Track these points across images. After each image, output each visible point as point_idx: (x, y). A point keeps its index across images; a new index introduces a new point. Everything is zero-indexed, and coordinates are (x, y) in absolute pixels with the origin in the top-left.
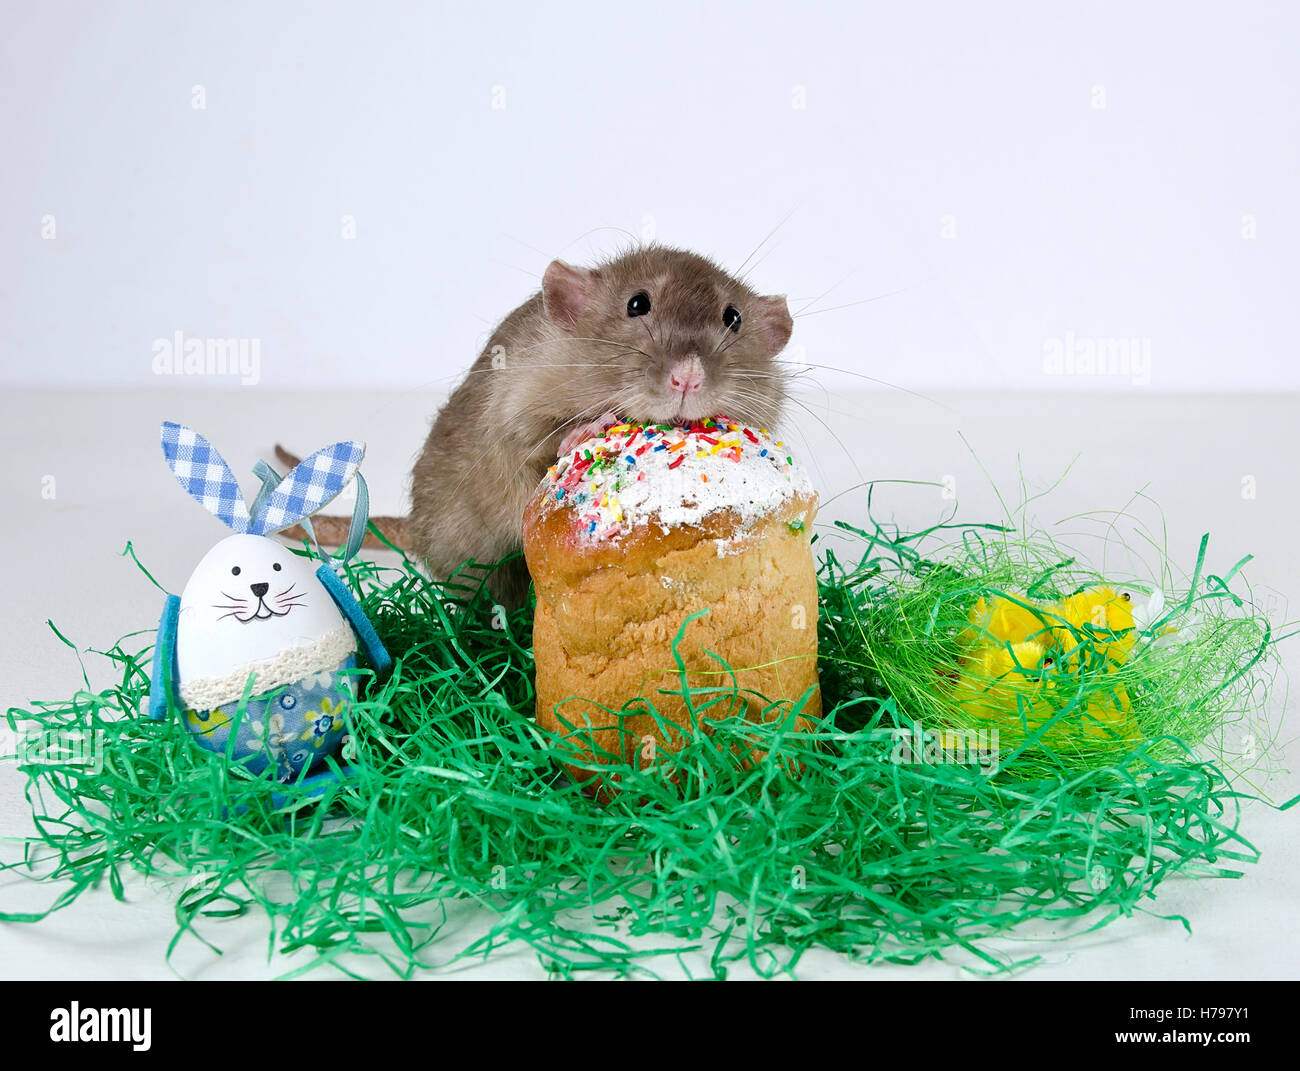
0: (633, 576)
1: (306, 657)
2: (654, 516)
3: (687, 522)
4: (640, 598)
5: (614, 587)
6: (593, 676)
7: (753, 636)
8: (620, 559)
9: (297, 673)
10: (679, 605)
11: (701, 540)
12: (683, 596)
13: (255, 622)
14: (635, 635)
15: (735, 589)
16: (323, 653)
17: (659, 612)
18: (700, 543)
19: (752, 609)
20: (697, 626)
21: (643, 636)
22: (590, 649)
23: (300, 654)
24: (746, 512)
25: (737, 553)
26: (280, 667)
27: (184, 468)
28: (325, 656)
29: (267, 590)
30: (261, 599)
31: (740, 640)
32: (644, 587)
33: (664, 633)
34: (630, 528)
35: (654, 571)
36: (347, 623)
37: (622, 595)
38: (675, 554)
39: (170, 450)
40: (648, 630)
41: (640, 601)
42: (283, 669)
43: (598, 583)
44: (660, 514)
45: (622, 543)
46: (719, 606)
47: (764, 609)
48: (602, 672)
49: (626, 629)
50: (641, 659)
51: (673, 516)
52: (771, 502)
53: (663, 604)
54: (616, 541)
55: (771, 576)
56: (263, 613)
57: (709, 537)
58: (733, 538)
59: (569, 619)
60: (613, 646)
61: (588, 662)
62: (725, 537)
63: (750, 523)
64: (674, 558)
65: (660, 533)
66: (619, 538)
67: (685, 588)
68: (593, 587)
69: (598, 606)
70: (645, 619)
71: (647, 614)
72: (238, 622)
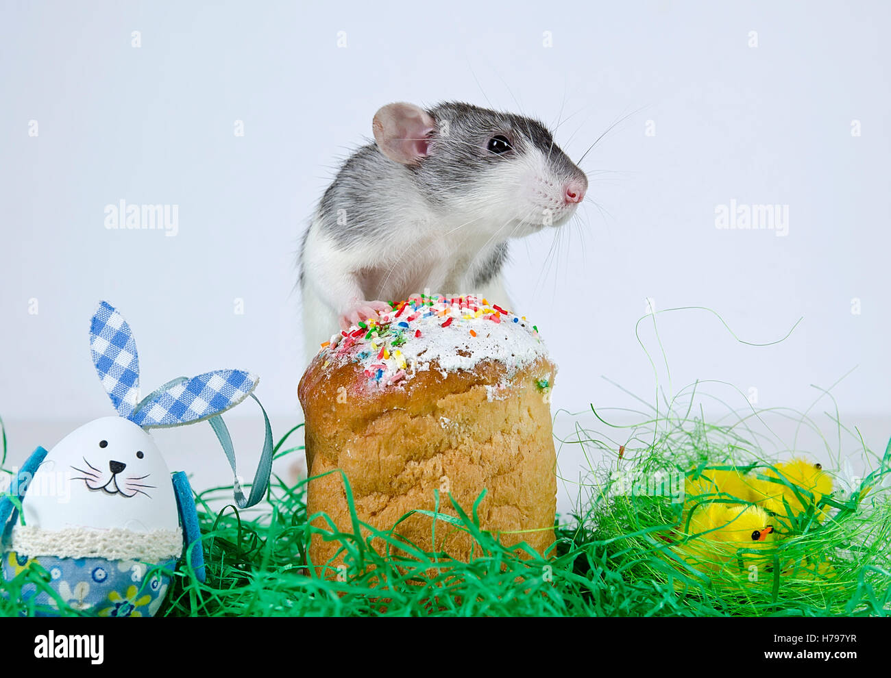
0: (416, 416)
1: (132, 542)
2: (434, 363)
3: (463, 368)
4: (421, 437)
5: (398, 428)
6: (374, 514)
7: (515, 476)
8: (405, 400)
9: (118, 551)
10: (454, 445)
11: (473, 385)
12: (457, 436)
13: (100, 492)
14: (416, 472)
15: (499, 432)
16: (148, 544)
17: (437, 451)
18: (472, 388)
19: (514, 451)
20: (469, 464)
21: (422, 473)
22: (373, 489)
23: (128, 536)
24: (510, 362)
25: (502, 399)
26: (105, 540)
27: (102, 345)
28: (149, 548)
29: (122, 470)
30: (114, 476)
31: (504, 478)
32: (425, 427)
33: (441, 470)
34: (414, 373)
35: (434, 411)
36: (181, 531)
37: (406, 435)
38: (453, 396)
39: (97, 326)
40: (427, 467)
41: (421, 440)
42: (106, 543)
43: (384, 425)
44: (439, 361)
45: (407, 387)
46: (487, 446)
47: (523, 452)
48: (383, 509)
49: (407, 467)
50: (421, 494)
51: (450, 362)
52: (529, 357)
53: (440, 443)
54: (402, 385)
55: (527, 424)
56: (111, 488)
57: (481, 383)
58: (499, 386)
59: (353, 462)
60: (395, 485)
61: (371, 502)
62: (493, 384)
63: (512, 372)
64: (451, 400)
65: (440, 377)
66: (404, 382)
67: (460, 429)
68: (378, 430)
69: (383, 447)
70: (425, 458)
71: (426, 451)
72: (87, 487)
